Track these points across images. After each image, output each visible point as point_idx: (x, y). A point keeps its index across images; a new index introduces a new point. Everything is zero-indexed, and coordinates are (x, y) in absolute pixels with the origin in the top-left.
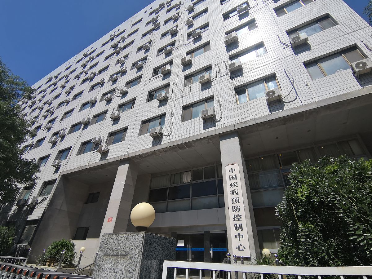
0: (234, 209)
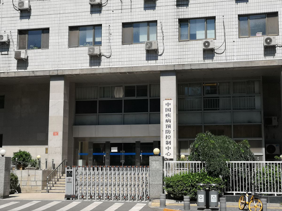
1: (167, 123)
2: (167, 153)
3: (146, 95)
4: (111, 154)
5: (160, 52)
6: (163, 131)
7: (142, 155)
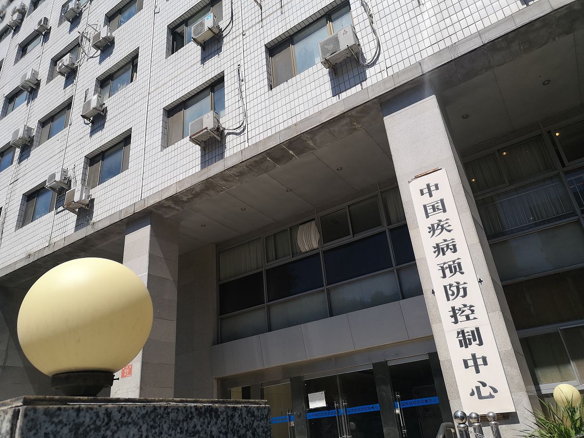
0: (450, 293)
2: (478, 388)
4: (310, 416)
6: (433, 292)
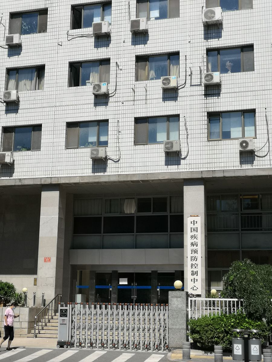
0: (192, 259)
1: (192, 247)
2: (193, 287)
3: (166, 211)
4: (119, 287)
5: (183, 155)
6: (187, 257)
7: (160, 289)
